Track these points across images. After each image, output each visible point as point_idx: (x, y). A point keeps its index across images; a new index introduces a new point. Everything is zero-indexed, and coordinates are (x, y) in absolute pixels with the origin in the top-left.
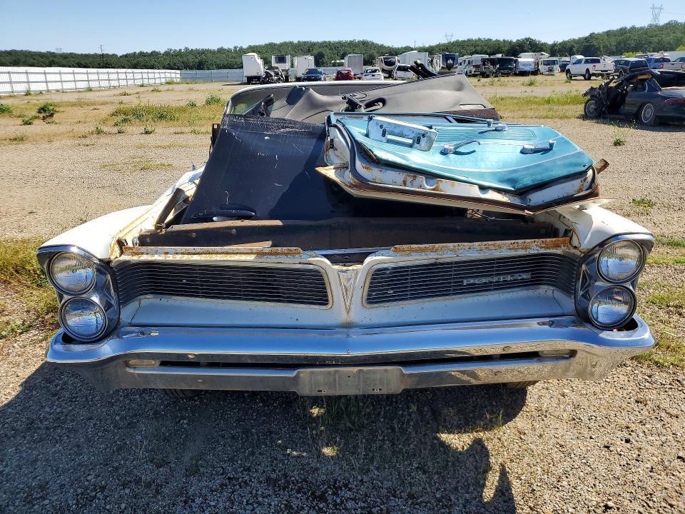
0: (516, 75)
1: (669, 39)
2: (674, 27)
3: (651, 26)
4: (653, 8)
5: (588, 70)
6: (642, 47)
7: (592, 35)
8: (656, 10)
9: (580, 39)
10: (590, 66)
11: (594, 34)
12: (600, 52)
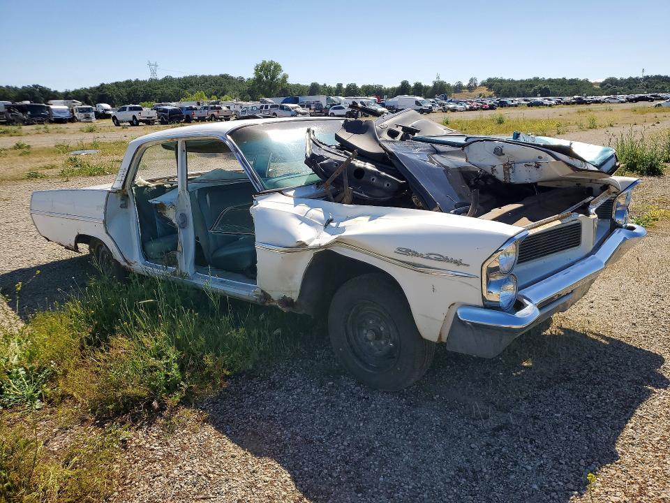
0: (51, 122)
1: (169, 91)
2: (171, 81)
3: (151, 80)
4: (150, 65)
5: (134, 117)
6: (149, 98)
7: (102, 85)
8: (153, 67)
9: (91, 89)
10: (136, 113)
11: (103, 84)
12: (115, 100)
